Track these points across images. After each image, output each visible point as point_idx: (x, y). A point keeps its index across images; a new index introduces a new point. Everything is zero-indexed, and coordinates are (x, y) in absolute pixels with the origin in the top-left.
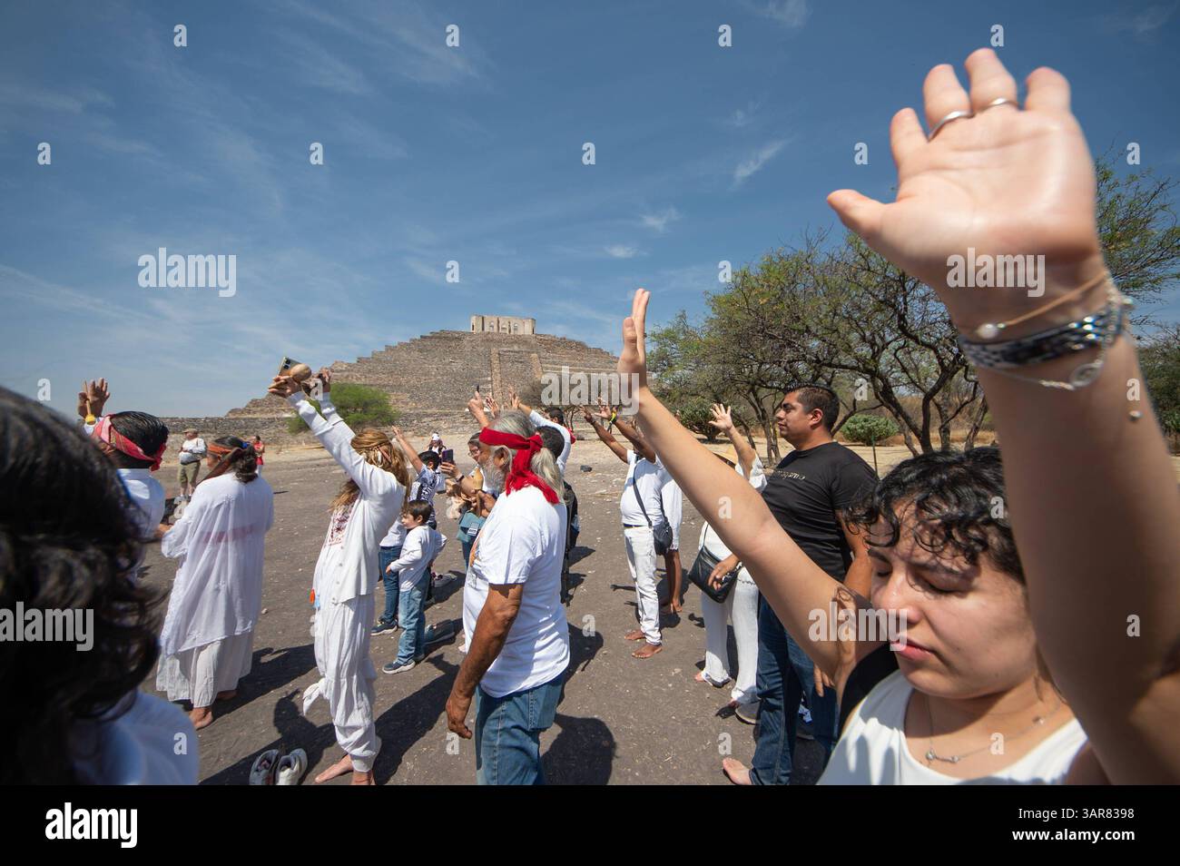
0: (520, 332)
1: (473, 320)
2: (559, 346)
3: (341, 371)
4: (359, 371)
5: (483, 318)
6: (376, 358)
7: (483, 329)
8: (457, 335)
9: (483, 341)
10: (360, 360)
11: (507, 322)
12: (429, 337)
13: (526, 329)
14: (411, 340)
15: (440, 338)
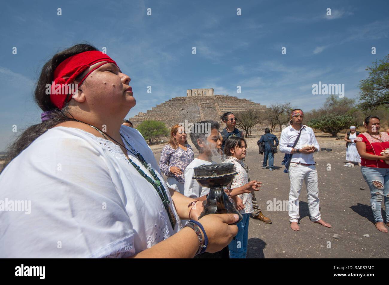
0: (208, 95)
1: (188, 92)
2: (226, 99)
3: (142, 116)
4: (148, 116)
5: (192, 91)
6: (154, 110)
7: (192, 95)
8: (182, 99)
9: (194, 100)
10: (148, 111)
11: (201, 92)
12: (172, 100)
13: (210, 94)
14: (165, 102)
15: (176, 100)
